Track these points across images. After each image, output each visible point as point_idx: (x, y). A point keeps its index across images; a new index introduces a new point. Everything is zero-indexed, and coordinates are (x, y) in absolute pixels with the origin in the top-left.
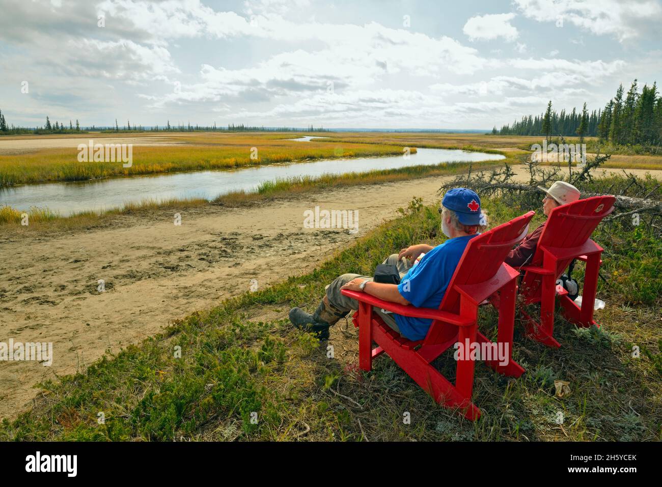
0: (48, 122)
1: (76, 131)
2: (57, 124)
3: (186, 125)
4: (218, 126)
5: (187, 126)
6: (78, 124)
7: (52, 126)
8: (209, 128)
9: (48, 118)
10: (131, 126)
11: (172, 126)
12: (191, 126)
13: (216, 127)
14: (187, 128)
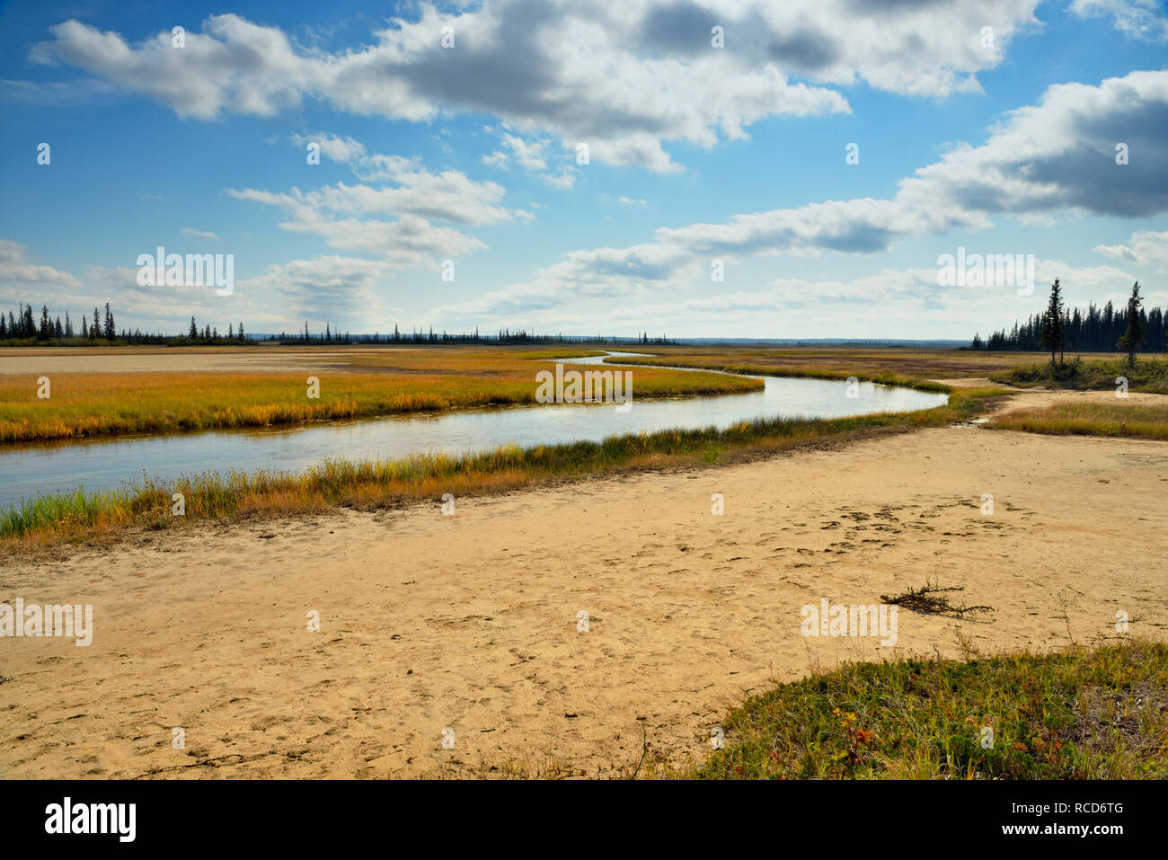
0: (194, 326)
1: (239, 342)
2: (208, 328)
3: (426, 332)
4: (482, 334)
5: (428, 333)
6: (242, 330)
7: (199, 332)
8: (468, 337)
9: (193, 319)
10: (332, 333)
11: (402, 332)
12: (434, 333)
13: (479, 335)
14: (428, 338)
